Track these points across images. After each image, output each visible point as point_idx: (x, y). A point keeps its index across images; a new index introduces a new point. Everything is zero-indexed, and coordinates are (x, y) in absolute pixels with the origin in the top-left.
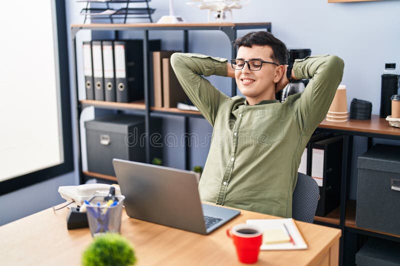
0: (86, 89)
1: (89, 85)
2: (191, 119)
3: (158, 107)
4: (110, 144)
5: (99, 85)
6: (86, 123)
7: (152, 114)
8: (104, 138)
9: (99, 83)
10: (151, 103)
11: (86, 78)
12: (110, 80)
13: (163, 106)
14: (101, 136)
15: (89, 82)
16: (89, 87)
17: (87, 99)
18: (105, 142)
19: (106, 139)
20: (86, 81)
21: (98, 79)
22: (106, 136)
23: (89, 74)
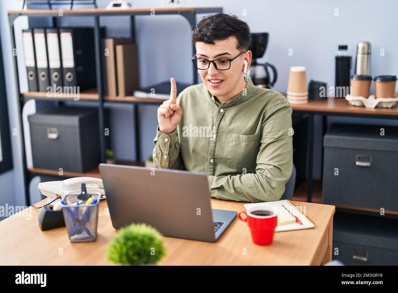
0: (28, 80)
1: (31, 76)
2: (141, 107)
3: (112, 95)
4: (58, 138)
5: (43, 76)
6: (29, 117)
7: (106, 105)
8: (51, 132)
9: (43, 73)
10: (104, 92)
11: (28, 69)
12: (56, 70)
13: (117, 94)
14: (48, 130)
15: (31, 73)
16: (31, 79)
17: (30, 90)
18: (53, 136)
19: (54, 133)
20: (28, 72)
21: (43, 69)
22: (54, 129)
23: (32, 64)
